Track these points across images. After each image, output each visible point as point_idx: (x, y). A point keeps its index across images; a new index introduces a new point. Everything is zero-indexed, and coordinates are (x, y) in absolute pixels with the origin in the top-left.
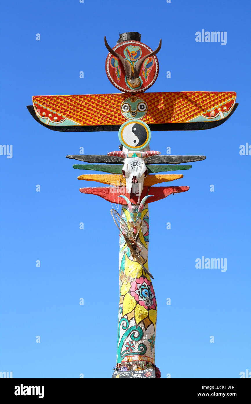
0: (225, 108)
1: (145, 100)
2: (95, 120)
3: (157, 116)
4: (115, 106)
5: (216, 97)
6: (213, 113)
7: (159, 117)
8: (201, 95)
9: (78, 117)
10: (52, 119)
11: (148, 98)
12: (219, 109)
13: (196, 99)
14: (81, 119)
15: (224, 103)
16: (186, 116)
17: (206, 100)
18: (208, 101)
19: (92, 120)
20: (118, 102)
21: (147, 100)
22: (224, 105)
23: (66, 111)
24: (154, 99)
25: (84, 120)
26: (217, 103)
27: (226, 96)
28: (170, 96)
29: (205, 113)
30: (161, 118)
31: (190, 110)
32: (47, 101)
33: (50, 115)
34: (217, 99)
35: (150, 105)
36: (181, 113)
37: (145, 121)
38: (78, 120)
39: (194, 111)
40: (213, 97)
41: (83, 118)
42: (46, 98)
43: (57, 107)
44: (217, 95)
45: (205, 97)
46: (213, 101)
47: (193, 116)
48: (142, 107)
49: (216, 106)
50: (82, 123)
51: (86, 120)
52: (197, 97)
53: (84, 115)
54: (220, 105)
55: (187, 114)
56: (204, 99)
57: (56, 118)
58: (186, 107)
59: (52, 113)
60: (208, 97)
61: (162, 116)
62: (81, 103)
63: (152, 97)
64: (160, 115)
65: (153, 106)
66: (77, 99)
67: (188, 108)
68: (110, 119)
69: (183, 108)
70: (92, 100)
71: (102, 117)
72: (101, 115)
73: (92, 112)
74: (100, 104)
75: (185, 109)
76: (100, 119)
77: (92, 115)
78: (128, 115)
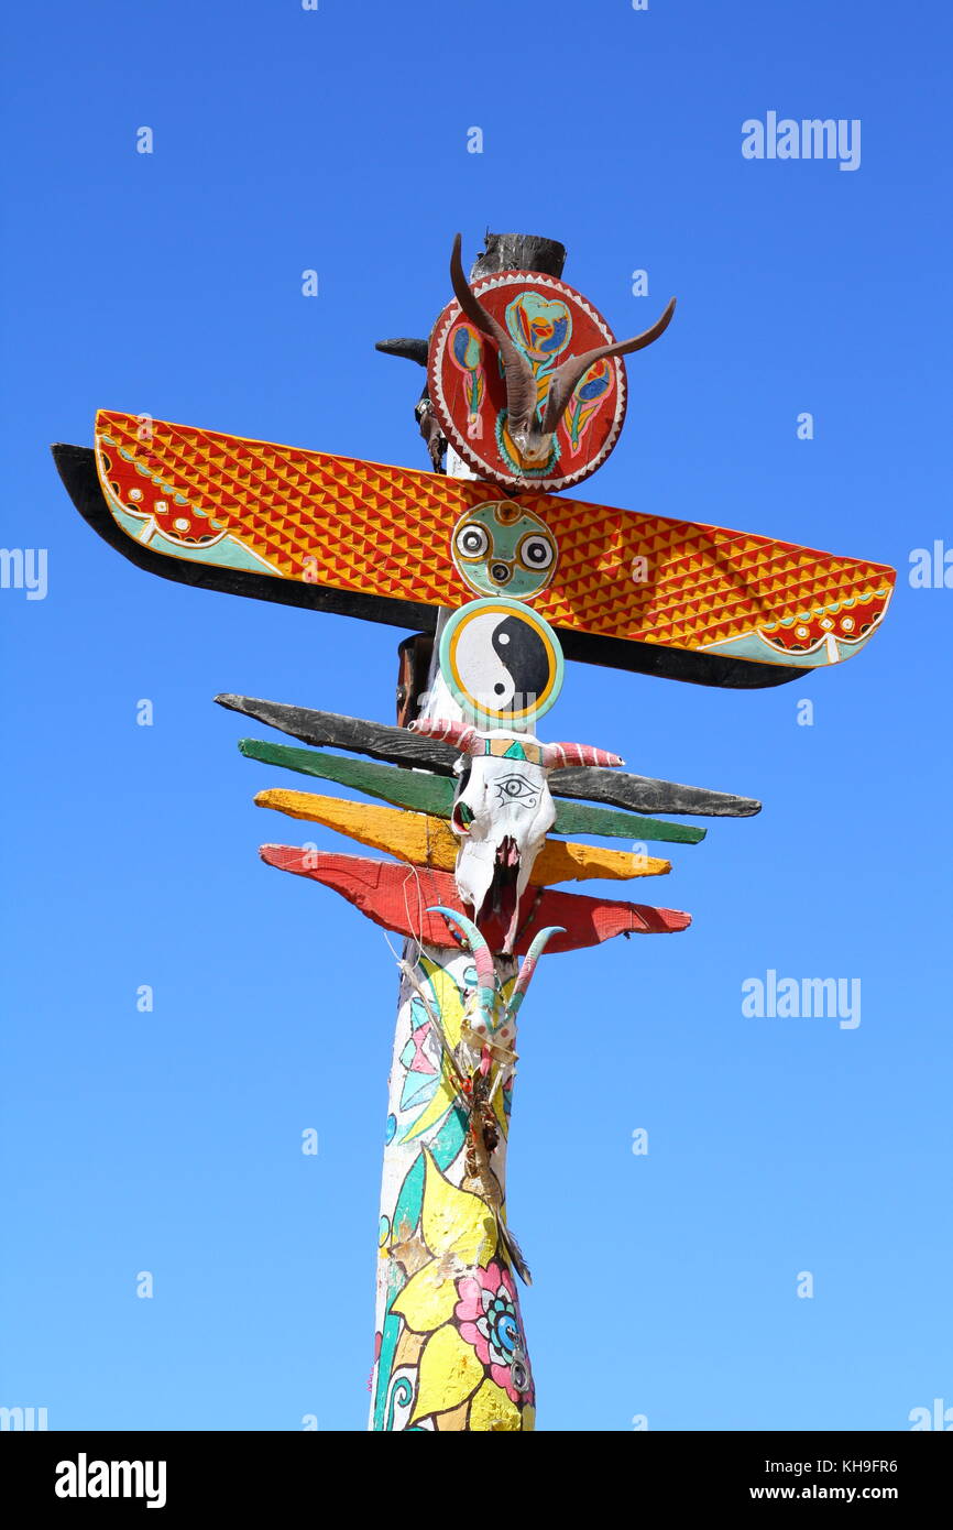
0: (848, 624)
1: (553, 526)
2: (341, 565)
3: (589, 602)
5: (820, 572)
6: (802, 632)
7: (595, 609)
9: (275, 540)
10: (165, 522)
11: (566, 523)
12: (827, 624)
13: (747, 564)
14: (287, 548)
15: (847, 602)
16: (701, 626)
17: (781, 578)
18: (791, 582)
19: (331, 563)
21: (561, 529)
22: (844, 612)
23: (230, 501)
25: (297, 558)
27: (860, 578)
30: (603, 611)
32: (158, 445)
33: (162, 507)
35: (571, 553)
36: (683, 609)
37: (542, 612)
38: (271, 549)
41: (296, 549)
43: (193, 480)
44: (826, 565)
46: (808, 587)
48: (538, 553)
49: (817, 608)
50: (288, 566)
53: (300, 534)
54: (832, 605)
57: (182, 524)
59: (169, 499)
61: (609, 605)
62: (294, 481)
63: (580, 518)
64: (601, 597)
65: (579, 557)
66: (280, 463)
67: (711, 591)
68: (406, 575)
69: (691, 592)
70: (344, 482)
71: (371, 558)
72: (369, 549)
73: (337, 533)
74: (373, 503)
75: (699, 596)
76: (362, 568)
77: (333, 541)
78: (477, 576)
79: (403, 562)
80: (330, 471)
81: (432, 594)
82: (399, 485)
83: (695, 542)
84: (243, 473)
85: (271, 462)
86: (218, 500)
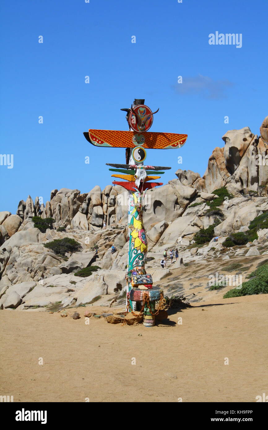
0: (182, 143)
1: (144, 136)
2: (119, 144)
3: (149, 144)
4: (130, 138)
5: (178, 137)
6: (176, 144)
7: (150, 145)
8: (171, 135)
9: (111, 142)
10: (98, 142)
11: (146, 135)
12: (179, 143)
13: (169, 137)
14: (112, 143)
15: (181, 140)
16: (163, 146)
17: (173, 138)
18: (174, 138)
19: (118, 144)
20: (131, 136)
21: (145, 136)
22: (181, 141)
23: (105, 138)
24: (148, 136)
25: (114, 144)
26: (178, 140)
27: (183, 136)
28: (156, 134)
29: (172, 144)
30: (151, 145)
31: (165, 142)
32: (96, 133)
33: (97, 140)
34: (178, 138)
35: (147, 139)
36: (161, 144)
37: (143, 147)
38: (111, 144)
39: (167, 143)
40: (177, 136)
41: (114, 143)
42: (96, 131)
43: (101, 136)
44: (179, 135)
45: (173, 136)
46: (177, 138)
47: (166, 145)
48: (143, 139)
49: (178, 141)
50: (113, 145)
51: (115, 144)
52: (169, 136)
53: (114, 141)
54: (180, 141)
55: (164, 144)
56: (172, 137)
57: (100, 142)
58: (163, 141)
59: (98, 139)
60: (174, 136)
61: (152, 145)
62: (113, 135)
63: (148, 134)
64: (151, 144)
65: (148, 139)
66: (111, 133)
67: (164, 141)
68: (127, 144)
69: (162, 141)
70: (119, 134)
71: (123, 143)
72: (122, 142)
73: (118, 140)
74: (122, 136)
75: (163, 142)
76: (122, 144)
77: (118, 141)
78: (135, 143)
79: (126, 143)
80: (117, 133)
81: (130, 146)
82: (126, 133)
83: (162, 135)
84: (107, 135)
85: (110, 133)
86: (104, 138)
